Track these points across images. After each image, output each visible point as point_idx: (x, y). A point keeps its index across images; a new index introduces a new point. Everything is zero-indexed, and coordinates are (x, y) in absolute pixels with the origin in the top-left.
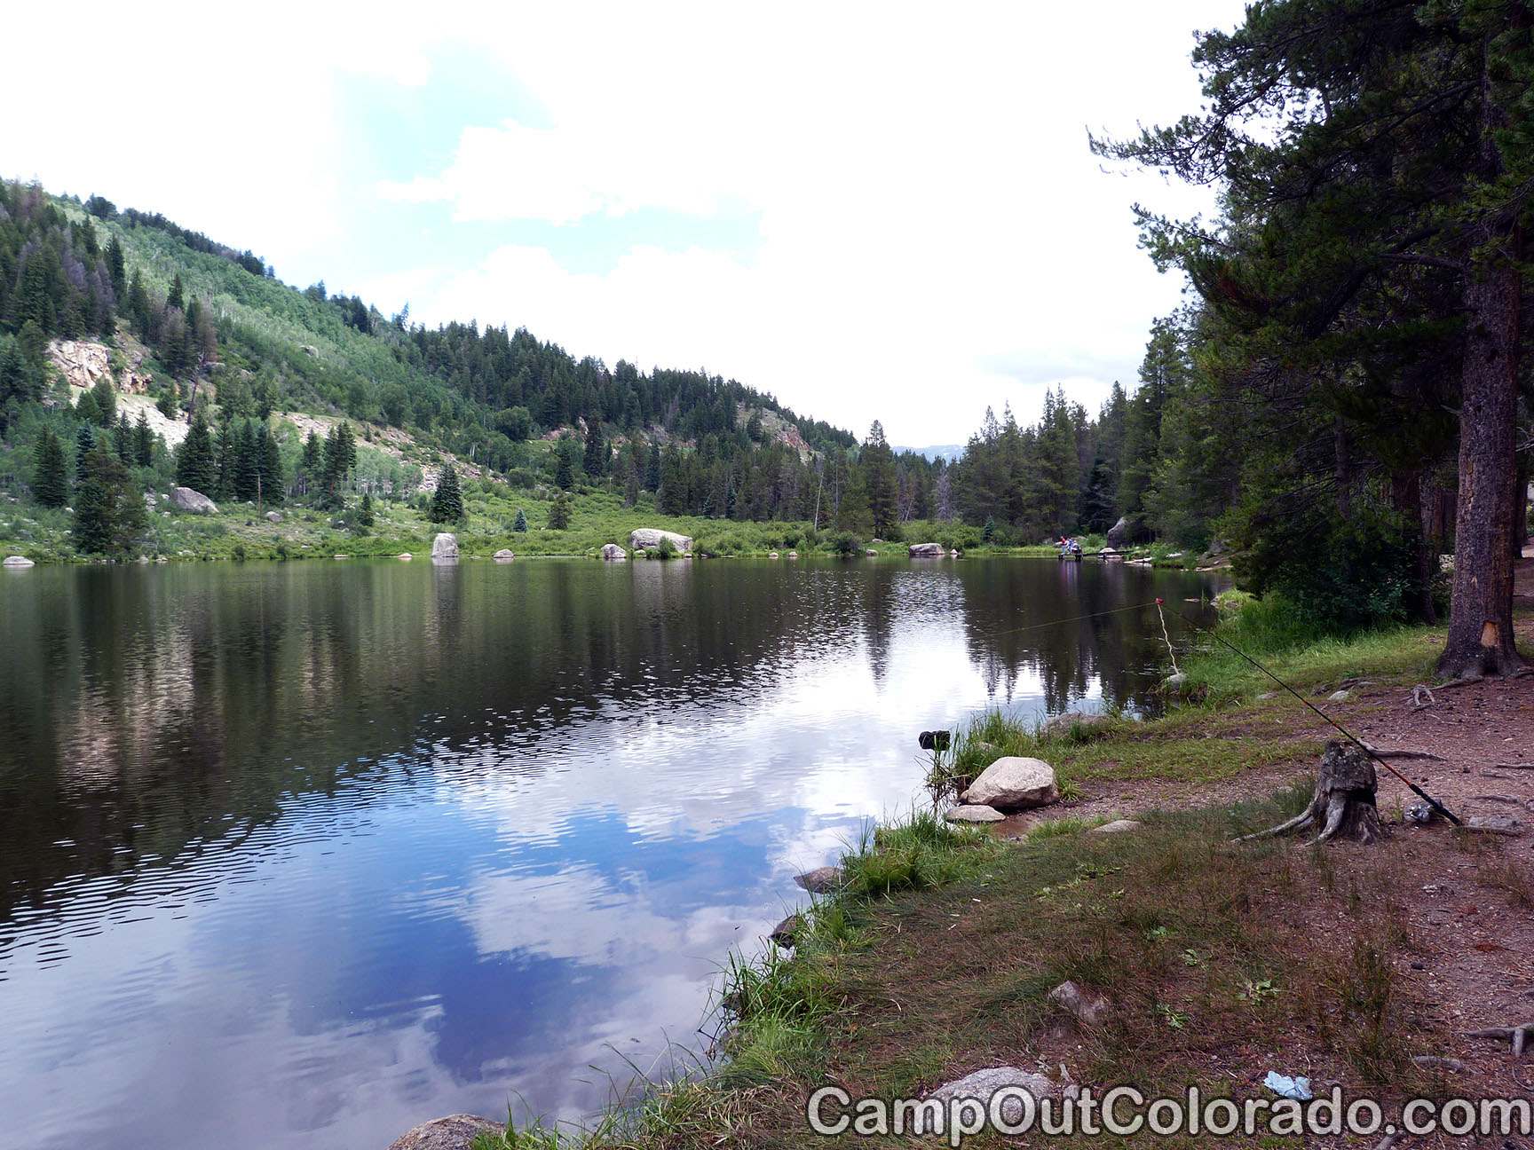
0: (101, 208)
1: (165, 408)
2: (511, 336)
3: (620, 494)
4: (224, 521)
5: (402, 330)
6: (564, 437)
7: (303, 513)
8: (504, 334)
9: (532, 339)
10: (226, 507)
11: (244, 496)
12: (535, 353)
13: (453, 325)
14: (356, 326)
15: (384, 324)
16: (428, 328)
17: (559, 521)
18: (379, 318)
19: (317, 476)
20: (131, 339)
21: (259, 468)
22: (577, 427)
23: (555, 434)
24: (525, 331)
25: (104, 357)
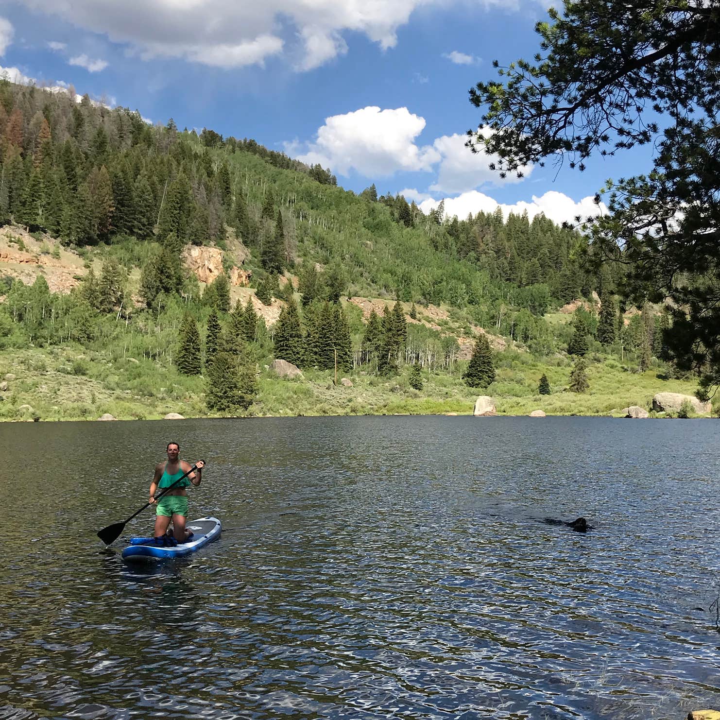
0: (211, 139)
1: (262, 295)
2: (531, 221)
3: (632, 360)
4: (310, 385)
5: (438, 223)
6: (579, 310)
7: (367, 379)
8: (525, 219)
9: (550, 223)
10: (310, 375)
11: (325, 365)
12: (552, 235)
13: (481, 214)
14: (402, 222)
15: (424, 219)
16: (460, 219)
17: (578, 385)
18: (419, 213)
19: (377, 348)
20: (236, 242)
21: (335, 343)
22: (590, 300)
23: (571, 307)
24: (543, 217)
25: (219, 258)
